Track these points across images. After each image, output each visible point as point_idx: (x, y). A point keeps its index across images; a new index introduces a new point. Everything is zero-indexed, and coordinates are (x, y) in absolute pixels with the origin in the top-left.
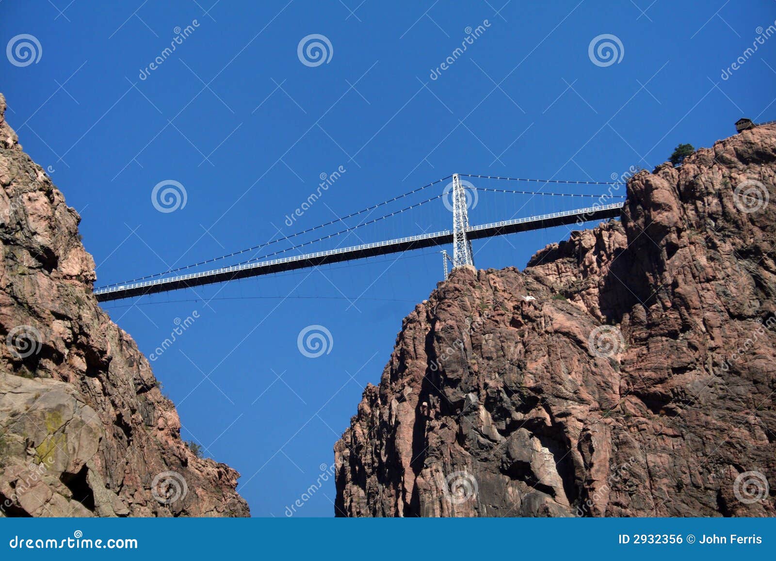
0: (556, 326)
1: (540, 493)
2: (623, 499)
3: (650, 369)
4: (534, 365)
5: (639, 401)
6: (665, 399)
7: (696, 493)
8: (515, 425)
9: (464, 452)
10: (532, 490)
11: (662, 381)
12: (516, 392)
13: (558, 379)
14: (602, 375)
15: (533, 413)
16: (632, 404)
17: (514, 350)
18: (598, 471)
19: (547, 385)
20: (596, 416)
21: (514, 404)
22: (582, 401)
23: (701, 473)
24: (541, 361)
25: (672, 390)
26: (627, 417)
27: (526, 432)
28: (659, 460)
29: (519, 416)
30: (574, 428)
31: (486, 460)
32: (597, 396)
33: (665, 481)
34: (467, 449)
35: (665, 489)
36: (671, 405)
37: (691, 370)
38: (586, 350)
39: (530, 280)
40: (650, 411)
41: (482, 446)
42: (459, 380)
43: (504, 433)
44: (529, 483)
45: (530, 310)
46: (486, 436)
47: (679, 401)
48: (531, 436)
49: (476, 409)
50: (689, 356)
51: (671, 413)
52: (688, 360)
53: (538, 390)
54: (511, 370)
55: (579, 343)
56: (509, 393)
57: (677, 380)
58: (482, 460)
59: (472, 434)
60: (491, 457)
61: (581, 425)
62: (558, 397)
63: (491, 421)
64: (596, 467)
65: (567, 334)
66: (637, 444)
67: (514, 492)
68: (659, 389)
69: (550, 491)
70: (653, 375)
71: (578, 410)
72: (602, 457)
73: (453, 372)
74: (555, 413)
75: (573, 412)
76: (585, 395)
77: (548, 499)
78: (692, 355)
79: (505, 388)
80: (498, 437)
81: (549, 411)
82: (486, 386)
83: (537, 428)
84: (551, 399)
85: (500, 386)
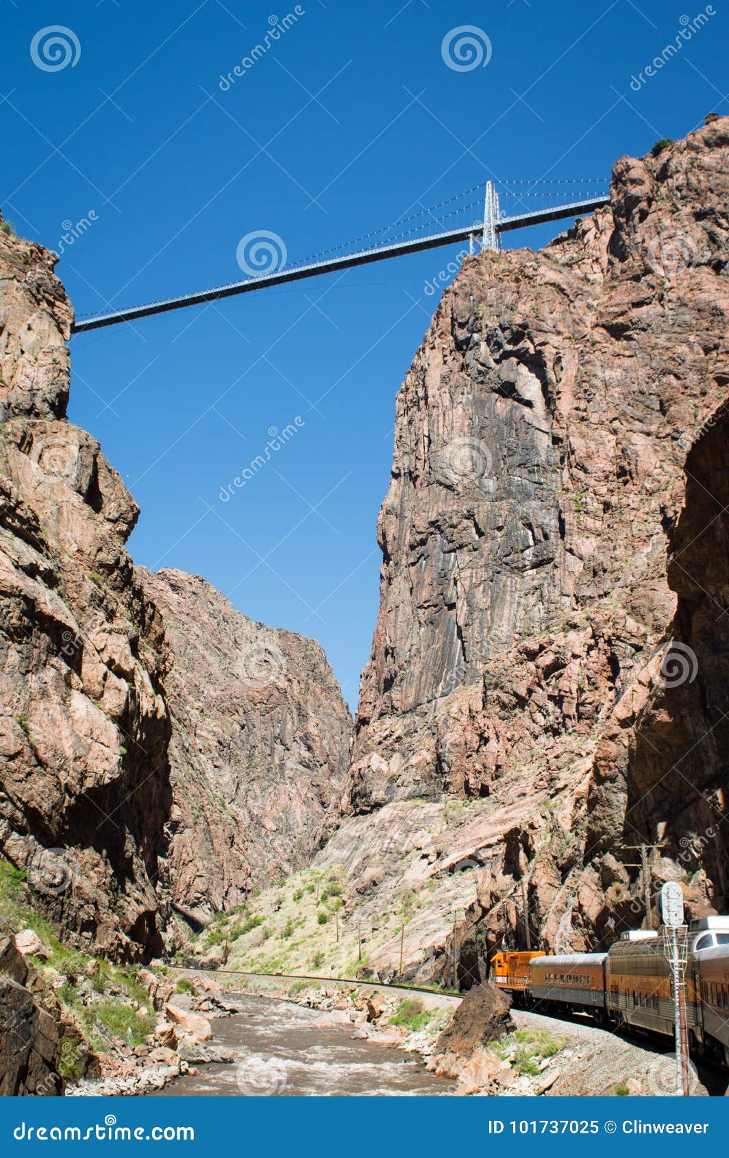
0: (546, 280)
1: (520, 405)
2: (583, 405)
3: (616, 305)
4: (524, 308)
5: (604, 331)
6: (624, 328)
7: (641, 398)
8: (506, 355)
9: (466, 377)
10: (516, 403)
11: (623, 314)
12: (507, 328)
13: (541, 318)
14: (578, 314)
15: (520, 345)
16: (599, 334)
17: (509, 298)
18: (564, 384)
19: (532, 322)
20: (567, 343)
21: (505, 338)
22: (559, 333)
23: (647, 383)
24: (529, 304)
25: (631, 321)
26: (593, 345)
27: (514, 360)
28: (614, 374)
29: (509, 347)
30: (549, 353)
31: (482, 383)
32: (571, 329)
33: (617, 389)
34: (469, 375)
35: (616, 395)
36: (628, 333)
37: (647, 304)
38: (568, 296)
39: (540, 256)
40: (613, 339)
41: (480, 372)
42: (467, 323)
43: (497, 362)
44: (515, 399)
45: (530, 272)
46: (483, 365)
47: (636, 329)
48: (518, 364)
49: (477, 344)
50: (647, 293)
51: (629, 338)
52: (646, 296)
53: (524, 326)
54: (506, 312)
55: (562, 290)
56: (503, 329)
57: (635, 313)
58: (478, 383)
59: (473, 363)
60: (486, 380)
61: (555, 351)
62: (540, 331)
63: (489, 353)
64: (563, 381)
65: (553, 284)
66: (598, 363)
67: (502, 406)
68: (621, 320)
69: (529, 404)
70: (616, 309)
71: (555, 340)
72: (570, 373)
73: (463, 317)
74: (537, 342)
75: (550, 341)
76: (561, 328)
77: (526, 410)
78: (650, 293)
79: (500, 326)
80: (493, 364)
81: (532, 342)
82: (487, 326)
83: (523, 357)
84: (534, 333)
85: (496, 325)
